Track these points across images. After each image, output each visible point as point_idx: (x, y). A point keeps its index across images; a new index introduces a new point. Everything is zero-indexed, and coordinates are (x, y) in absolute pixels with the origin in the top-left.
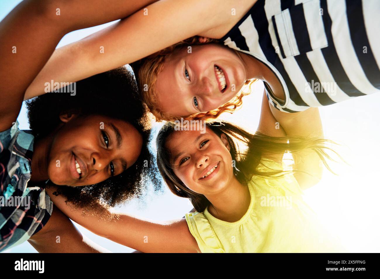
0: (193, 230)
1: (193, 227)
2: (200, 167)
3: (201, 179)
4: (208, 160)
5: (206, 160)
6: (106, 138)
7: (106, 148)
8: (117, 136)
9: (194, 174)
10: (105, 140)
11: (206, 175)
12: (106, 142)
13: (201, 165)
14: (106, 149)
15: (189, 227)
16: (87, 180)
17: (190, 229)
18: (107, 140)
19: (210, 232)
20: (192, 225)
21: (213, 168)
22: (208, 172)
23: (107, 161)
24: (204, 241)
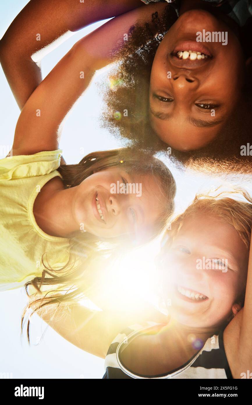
0: (44, 156)
1: (47, 156)
2: (110, 199)
3: (96, 195)
4: (114, 213)
5: (114, 211)
6: (208, 106)
7: (197, 102)
8: (206, 122)
9: (106, 189)
10: (205, 105)
11: (97, 202)
12: (202, 106)
13: (111, 202)
14: (195, 101)
15: (49, 152)
16: (164, 63)
17: (46, 152)
18: (204, 108)
19: (34, 173)
20: (49, 156)
21: (102, 214)
22: (101, 206)
23: (180, 98)
24: (27, 164)
